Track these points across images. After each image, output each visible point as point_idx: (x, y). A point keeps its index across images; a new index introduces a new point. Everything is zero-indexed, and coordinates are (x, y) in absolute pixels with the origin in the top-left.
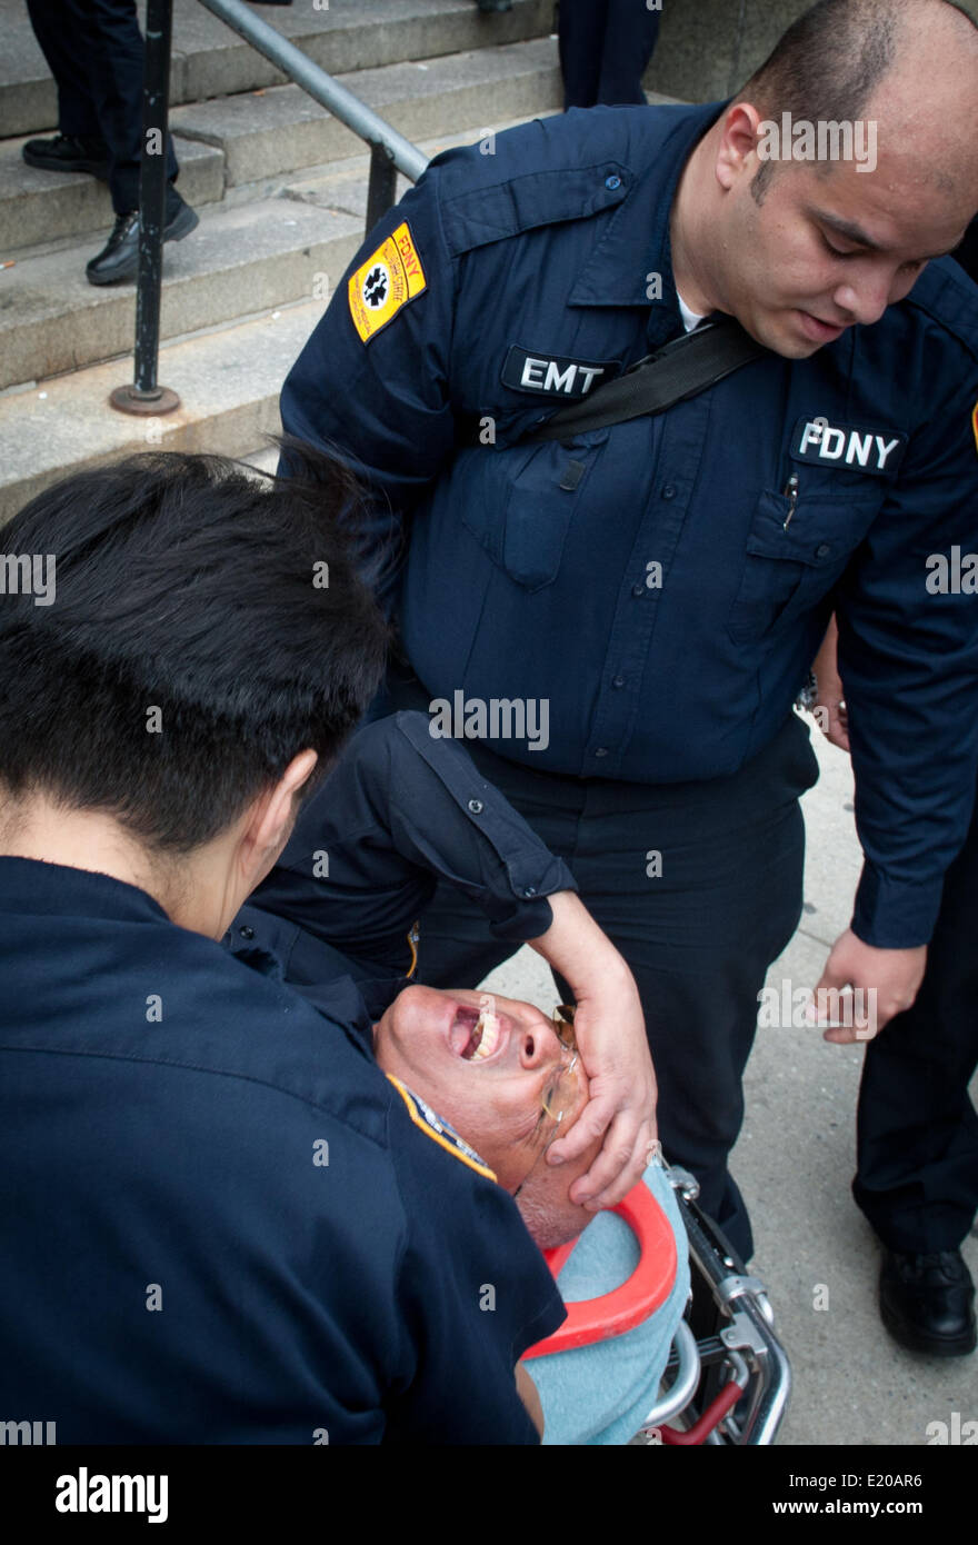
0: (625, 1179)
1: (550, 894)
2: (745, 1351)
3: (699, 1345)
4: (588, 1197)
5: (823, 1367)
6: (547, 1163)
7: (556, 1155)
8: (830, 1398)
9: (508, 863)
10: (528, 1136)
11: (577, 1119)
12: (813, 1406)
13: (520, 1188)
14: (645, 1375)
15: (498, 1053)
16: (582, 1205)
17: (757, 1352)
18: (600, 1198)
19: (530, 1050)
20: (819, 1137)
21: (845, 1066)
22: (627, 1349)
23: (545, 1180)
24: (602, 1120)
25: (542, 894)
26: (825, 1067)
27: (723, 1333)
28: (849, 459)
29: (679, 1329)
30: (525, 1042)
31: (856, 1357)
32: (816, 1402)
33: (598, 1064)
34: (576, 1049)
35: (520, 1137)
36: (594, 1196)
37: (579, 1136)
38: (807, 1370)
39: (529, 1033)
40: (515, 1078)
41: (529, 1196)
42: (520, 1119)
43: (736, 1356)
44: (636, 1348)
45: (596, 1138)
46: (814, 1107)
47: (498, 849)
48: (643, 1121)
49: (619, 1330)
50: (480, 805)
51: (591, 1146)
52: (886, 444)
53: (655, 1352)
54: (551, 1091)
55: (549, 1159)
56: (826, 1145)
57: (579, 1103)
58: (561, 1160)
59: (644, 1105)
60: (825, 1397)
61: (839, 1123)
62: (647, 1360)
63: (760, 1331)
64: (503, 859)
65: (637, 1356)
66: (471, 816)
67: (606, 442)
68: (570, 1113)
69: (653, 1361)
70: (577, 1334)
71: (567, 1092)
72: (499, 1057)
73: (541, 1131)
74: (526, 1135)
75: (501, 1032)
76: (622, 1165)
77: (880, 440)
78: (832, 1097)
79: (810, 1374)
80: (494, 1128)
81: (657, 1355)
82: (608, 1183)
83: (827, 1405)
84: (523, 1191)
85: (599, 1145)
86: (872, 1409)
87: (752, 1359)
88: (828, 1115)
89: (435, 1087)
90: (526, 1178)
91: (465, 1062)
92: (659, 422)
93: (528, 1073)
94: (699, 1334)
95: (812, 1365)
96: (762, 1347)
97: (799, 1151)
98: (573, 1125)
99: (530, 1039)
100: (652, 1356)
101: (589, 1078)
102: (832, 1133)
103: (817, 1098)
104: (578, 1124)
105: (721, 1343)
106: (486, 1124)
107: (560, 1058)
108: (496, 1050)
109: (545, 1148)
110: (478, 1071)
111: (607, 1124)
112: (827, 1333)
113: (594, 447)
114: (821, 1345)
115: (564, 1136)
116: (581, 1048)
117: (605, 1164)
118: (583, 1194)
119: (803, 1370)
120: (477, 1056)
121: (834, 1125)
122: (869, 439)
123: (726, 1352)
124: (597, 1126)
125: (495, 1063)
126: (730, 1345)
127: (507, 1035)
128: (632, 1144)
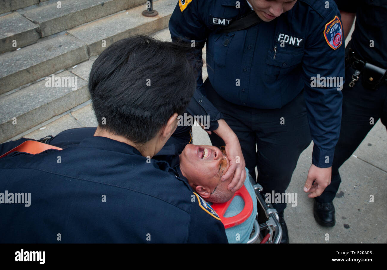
0: (240, 183)
1: (218, 120)
2: (272, 226)
3: (260, 226)
4: (232, 188)
5: (300, 228)
6: (221, 181)
7: (223, 179)
8: (302, 235)
9: (208, 113)
10: (217, 175)
11: (227, 170)
12: (298, 237)
13: (216, 187)
14: (246, 233)
15: (209, 156)
16: (231, 190)
17: (274, 226)
18: (234, 188)
19: (216, 155)
20: (301, 175)
21: (307, 159)
22: (242, 228)
23: (222, 185)
24: (233, 170)
25: (216, 120)
26: (303, 159)
27: (266, 222)
28: (290, 43)
29: (255, 221)
30: (214, 154)
31: (308, 225)
32: (299, 236)
33: (231, 157)
34: (226, 155)
35: (215, 175)
36: (233, 188)
37: (228, 174)
38: (297, 229)
39: (215, 151)
40: (213, 162)
41: (218, 189)
42: (215, 171)
43: (269, 227)
44: (244, 227)
45: (232, 174)
46: (300, 168)
47: (206, 110)
48: (242, 170)
49: (239, 224)
50: (201, 101)
51: (231, 176)
52: (299, 40)
53: (248, 228)
54: (221, 164)
55: (222, 180)
56: (302, 177)
57: (228, 166)
58: (224, 180)
59: (242, 166)
60: (301, 235)
61: (305, 172)
62: (246, 230)
63: (275, 221)
64: (207, 113)
65: (244, 229)
66: (199, 103)
67: (234, 35)
68: (226, 169)
69: (248, 230)
70: (229, 225)
71: (225, 164)
72: (209, 157)
73: (219, 173)
74: (216, 175)
75: (209, 152)
76: (239, 180)
77: (297, 39)
78: (304, 166)
79: (297, 230)
80: (209, 173)
81: (249, 228)
82: (236, 185)
83: (301, 237)
84: (217, 188)
85: (233, 176)
86: (311, 237)
87: (273, 228)
88: (303, 170)
89: (195, 165)
90: (217, 185)
91: (201, 159)
92: (246, 31)
93: (216, 160)
94: (260, 223)
95: (298, 228)
96: (275, 225)
97: (296, 178)
98: (226, 172)
99: (216, 153)
100: (248, 229)
101: (230, 161)
102: (304, 174)
103: (301, 166)
104: (228, 171)
105: (266, 225)
106: (207, 173)
107: (222, 157)
108: (208, 156)
109: (221, 178)
110: (204, 161)
111: (234, 171)
112: (302, 220)
113: (231, 36)
114: (300, 223)
115: (225, 174)
116: (227, 154)
117: (235, 180)
118: (230, 188)
119: (296, 229)
120: (204, 158)
121: (304, 172)
122: (295, 38)
123: (267, 227)
124: (232, 171)
125: (208, 159)
126: (268, 225)
127: (210, 153)
128: (240, 175)
